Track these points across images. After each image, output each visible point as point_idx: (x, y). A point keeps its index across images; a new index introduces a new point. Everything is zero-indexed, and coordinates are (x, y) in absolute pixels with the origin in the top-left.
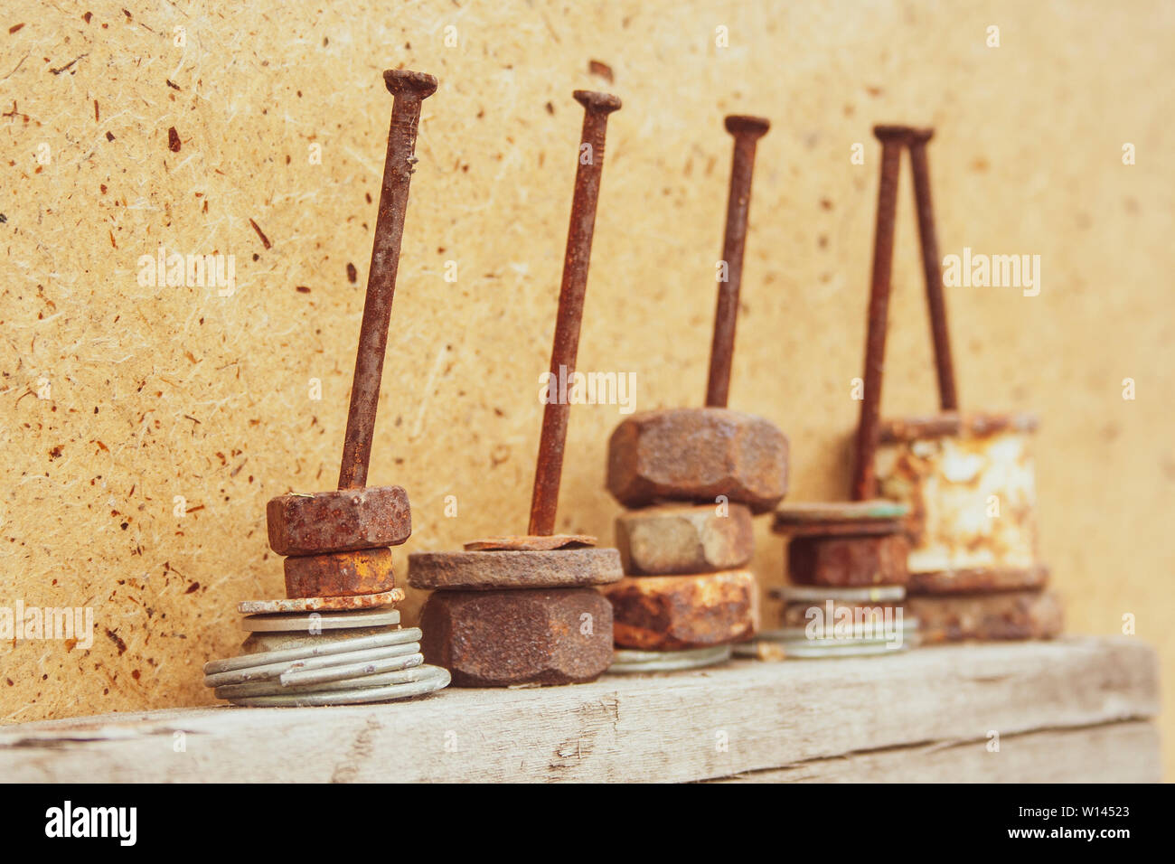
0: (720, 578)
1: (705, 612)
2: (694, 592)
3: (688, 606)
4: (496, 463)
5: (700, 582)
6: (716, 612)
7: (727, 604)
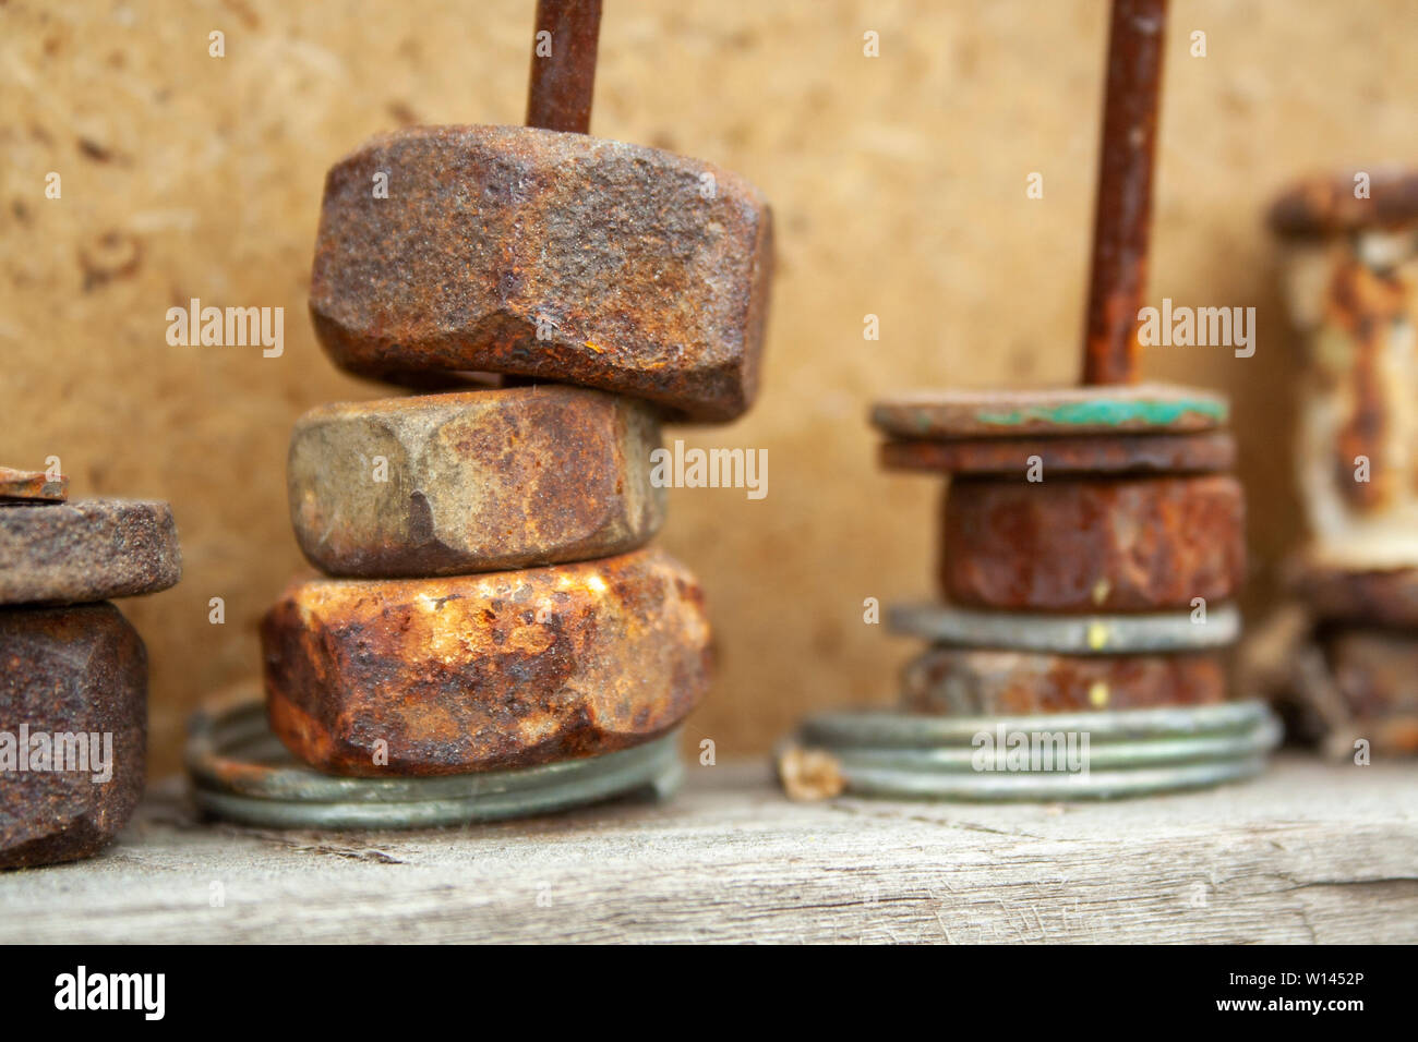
0: (485, 589)
1: (441, 680)
2: (406, 622)
3: (388, 662)
4: (95, 279)
5: (425, 597)
6: (467, 681)
7: (503, 661)
